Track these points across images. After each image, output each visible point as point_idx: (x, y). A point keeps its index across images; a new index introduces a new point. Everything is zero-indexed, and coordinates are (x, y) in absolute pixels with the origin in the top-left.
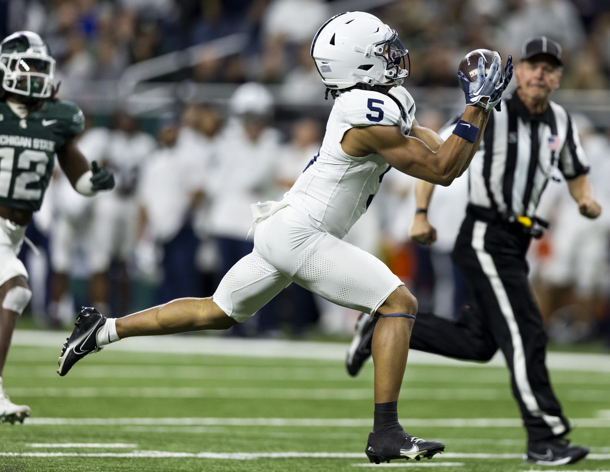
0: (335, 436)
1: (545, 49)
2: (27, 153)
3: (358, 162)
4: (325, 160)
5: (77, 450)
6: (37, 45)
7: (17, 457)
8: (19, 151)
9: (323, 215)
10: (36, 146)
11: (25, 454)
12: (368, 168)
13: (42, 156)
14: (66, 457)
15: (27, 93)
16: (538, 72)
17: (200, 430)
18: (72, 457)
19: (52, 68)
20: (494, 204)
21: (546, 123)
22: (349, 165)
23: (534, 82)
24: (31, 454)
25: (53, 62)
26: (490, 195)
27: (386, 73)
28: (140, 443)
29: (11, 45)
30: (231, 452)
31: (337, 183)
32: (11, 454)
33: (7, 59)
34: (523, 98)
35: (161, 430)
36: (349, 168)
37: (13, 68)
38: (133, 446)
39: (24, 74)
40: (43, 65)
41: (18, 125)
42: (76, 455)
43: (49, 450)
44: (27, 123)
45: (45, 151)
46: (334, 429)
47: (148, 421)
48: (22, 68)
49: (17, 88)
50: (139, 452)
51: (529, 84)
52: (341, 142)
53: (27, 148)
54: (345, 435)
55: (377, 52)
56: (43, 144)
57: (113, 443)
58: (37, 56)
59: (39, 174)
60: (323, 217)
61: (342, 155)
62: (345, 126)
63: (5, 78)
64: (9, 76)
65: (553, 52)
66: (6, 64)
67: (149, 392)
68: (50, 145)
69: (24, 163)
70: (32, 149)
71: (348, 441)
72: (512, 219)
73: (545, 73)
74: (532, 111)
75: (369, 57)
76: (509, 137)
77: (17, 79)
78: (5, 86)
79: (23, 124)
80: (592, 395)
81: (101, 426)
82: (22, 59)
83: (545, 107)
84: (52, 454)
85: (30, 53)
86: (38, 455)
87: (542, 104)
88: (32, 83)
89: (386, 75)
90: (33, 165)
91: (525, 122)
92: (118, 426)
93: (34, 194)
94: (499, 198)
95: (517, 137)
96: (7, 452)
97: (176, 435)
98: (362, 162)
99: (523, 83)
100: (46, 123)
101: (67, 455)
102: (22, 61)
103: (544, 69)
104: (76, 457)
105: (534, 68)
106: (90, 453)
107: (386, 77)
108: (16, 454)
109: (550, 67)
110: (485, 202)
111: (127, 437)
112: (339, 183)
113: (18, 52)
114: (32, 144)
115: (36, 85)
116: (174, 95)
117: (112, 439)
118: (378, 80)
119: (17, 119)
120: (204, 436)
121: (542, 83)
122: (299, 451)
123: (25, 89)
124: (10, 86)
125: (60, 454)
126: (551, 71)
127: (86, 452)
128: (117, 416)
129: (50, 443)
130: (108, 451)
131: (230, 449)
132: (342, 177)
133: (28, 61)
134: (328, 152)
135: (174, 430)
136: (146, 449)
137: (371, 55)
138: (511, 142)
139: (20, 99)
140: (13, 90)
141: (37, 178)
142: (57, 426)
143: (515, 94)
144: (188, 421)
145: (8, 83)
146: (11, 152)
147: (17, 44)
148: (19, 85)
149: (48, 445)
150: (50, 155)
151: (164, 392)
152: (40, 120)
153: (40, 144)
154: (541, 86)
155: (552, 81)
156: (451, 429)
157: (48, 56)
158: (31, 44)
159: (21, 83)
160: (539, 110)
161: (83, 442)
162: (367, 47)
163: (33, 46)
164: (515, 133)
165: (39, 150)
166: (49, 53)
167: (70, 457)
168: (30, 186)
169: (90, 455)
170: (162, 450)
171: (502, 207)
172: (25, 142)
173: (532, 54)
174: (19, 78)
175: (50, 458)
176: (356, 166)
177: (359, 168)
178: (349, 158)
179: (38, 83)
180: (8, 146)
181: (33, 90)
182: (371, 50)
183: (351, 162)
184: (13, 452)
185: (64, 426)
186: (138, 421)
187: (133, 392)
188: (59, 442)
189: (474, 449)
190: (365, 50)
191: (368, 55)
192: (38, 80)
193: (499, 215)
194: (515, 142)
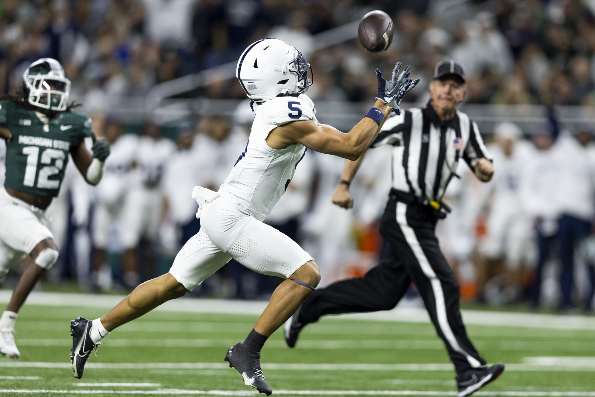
0: (316, 377)
1: (452, 70)
2: (48, 151)
3: (280, 153)
4: (253, 154)
5: (113, 388)
6: (56, 69)
7: (66, 394)
8: (42, 149)
9: (252, 197)
10: (56, 146)
11: (72, 392)
12: (287, 158)
13: (61, 154)
14: (105, 394)
15: (47, 107)
16: (446, 88)
17: (210, 373)
18: (110, 394)
19: (68, 88)
20: (412, 190)
21: (452, 127)
22: (273, 157)
23: (444, 96)
24: (77, 392)
25: (68, 82)
26: (409, 182)
27: (299, 84)
28: (163, 383)
29: (37, 69)
30: (234, 390)
31: (264, 172)
32: (61, 391)
33: (33, 79)
34: (435, 108)
35: (180, 373)
36: (273, 159)
37: (37, 86)
38: (157, 385)
39: (45, 91)
40: (60, 85)
41: (42, 129)
42: (112, 392)
43: (91, 388)
44: (50, 128)
45: (63, 150)
46: (316, 372)
47: (169, 365)
48: (44, 87)
49: (40, 102)
50: (163, 390)
51: (439, 98)
52: (266, 140)
53: (49, 148)
54: (324, 377)
55: (290, 69)
56: (62, 145)
57: (141, 382)
58: (56, 78)
59: (58, 168)
60: (251, 199)
61: (268, 149)
62: (270, 127)
63: (31, 94)
64: (34, 93)
65: (459, 73)
66: (32, 84)
67: (170, 342)
68: (65, 145)
69: (46, 159)
70: (52, 148)
71: (327, 381)
72: (426, 203)
73: (453, 89)
74: (443, 119)
75: (285, 74)
76: (422, 138)
77: (40, 96)
78: (31, 101)
79: (46, 129)
80: (519, 345)
81: (132, 370)
82: (45, 80)
83: (453, 115)
84: (94, 392)
85: (51, 75)
86: (82, 392)
87: (451, 113)
88: (52, 99)
89: (298, 86)
90: (53, 161)
91: (436, 127)
92: (145, 370)
93: (54, 184)
94: (415, 185)
95: (429, 138)
96: (58, 390)
97: (192, 376)
98: (283, 154)
99: (435, 97)
100: (63, 128)
101: (106, 392)
102: (45, 82)
103: (452, 86)
104: (112, 394)
105: (444, 85)
106: (123, 390)
107: (299, 87)
108: (65, 392)
109: (456, 84)
110: (405, 188)
111: (153, 378)
112: (265, 172)
113: (42, 74)
114: (53, 144)
115: (55, 100)
116: (190, 108)
117: (141, 379)
118: (293, 91)
119: (42, 124)
120: (214, 377)
121: (450, 97)
122: (288, 389)
123: (46, 103)
124: (35, 100)
125: (99, 392)
126: (457, 88)
127: (120, 390)
128: (145, 362)
129: (92, 383)
130: (138, 389)
131: (233, 387)
132: (267, 167)
133: (50, 82)
134: (255, 148)
135: (190, 373)
136: (168, 387)
137: (287, 72)
138: (424, 142)
139: (42, 110)
140: (36, 104)
141: (56, 171)
142: (97, 370)
143: (430, 105)
144: (201, 365)
145: (33, 98)
146: (36, 150)
147: (41, 68)
148: (42, 100)
149: (90, 385)
150: (66, 153)
151: (182, 342)
152: (59, 126)
153: (59, 145)
154: (449, 100)
155: (458, 95)
156: (408, 372)
157: (66, 78)
158: (52, 68)
159: (43, 99)
160: (448, 117)
161: (118, 382)
162: (283, 66)
163: (53, 70)
164: (427, 134)
165: (58, 149)
166: (66, 76)
167: (108, 394)
168: (51, 178)
169: (123, 392)
170: (180, 388)
171: (418, 192)
172: (47, 142)
173: (442, 73)
174: (42, 95)
175: (92, 394)
176: (279, 157)
177: (281, 159)
178: (273, 151)
179: (56, 99)
180: (34, 145)
181: (52, 104)
182: (286, 68)
183: (275, 154)
184: (63, 390)
185: (103, 369)
186: (162, 365)
187: (158, 342)
188: (99, 382)
189: (426, 388)
190: (281, 69)
191: (284, 72)
192: (57, 97)
193: (416, 198)
194: (427, 142)
